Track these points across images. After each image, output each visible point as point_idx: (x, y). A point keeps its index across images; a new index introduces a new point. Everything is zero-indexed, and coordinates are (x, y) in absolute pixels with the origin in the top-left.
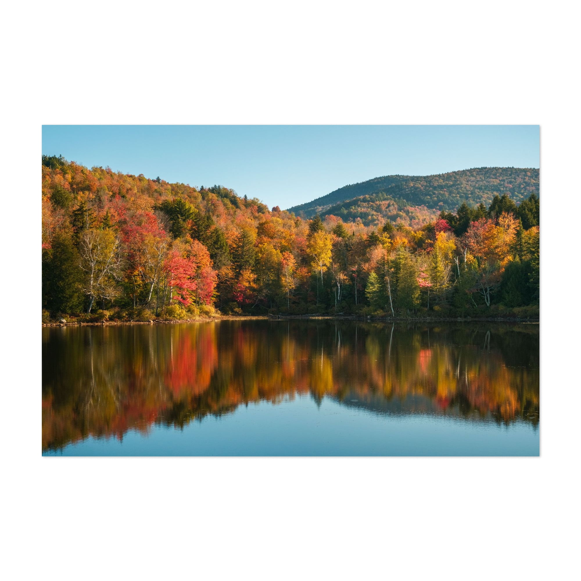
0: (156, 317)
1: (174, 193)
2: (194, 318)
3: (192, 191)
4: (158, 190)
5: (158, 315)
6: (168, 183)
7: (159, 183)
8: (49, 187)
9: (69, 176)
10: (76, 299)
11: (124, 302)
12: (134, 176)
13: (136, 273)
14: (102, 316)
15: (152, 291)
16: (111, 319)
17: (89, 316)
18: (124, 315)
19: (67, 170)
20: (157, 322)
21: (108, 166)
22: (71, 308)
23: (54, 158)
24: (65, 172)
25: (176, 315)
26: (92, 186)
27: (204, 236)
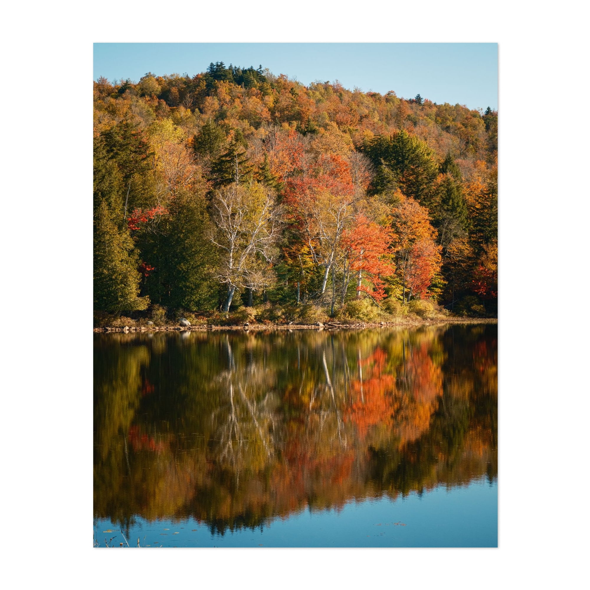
0: (329, 318)
1: (440, 121)
2: (393, 320)
3: (470, 116)
4: (413, 116)
5: (333, 315)
6: (435, 104)
7: (420, 103)
8: (237, 117)
9: (270, 100)
10: (206, 289)
11: (281, 295)
12: (378, 94)
13: (305, 249)
14: (245, 316)
15: (327, 277)
16: (259, 320)
17: (227, 315)
18: (280, 314)
19: (267, 89)
20: (329, 325)
21: (337, 81)
22: (198, 304)
23: (251, 70)
24: (265, 92)
25: (361, 316)
26: (304, 113)
27: (426, 191)
